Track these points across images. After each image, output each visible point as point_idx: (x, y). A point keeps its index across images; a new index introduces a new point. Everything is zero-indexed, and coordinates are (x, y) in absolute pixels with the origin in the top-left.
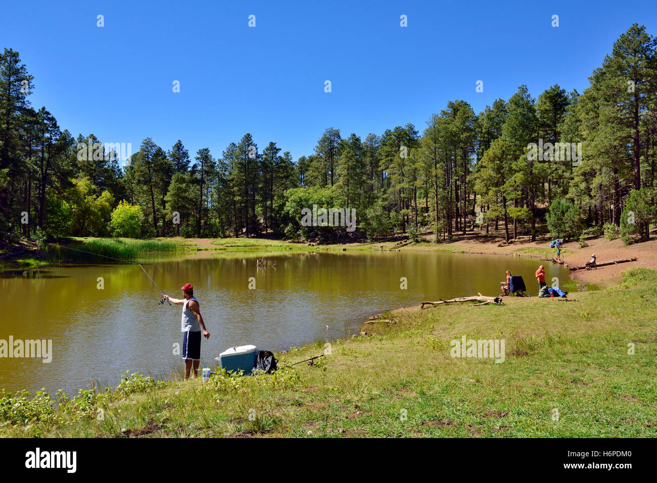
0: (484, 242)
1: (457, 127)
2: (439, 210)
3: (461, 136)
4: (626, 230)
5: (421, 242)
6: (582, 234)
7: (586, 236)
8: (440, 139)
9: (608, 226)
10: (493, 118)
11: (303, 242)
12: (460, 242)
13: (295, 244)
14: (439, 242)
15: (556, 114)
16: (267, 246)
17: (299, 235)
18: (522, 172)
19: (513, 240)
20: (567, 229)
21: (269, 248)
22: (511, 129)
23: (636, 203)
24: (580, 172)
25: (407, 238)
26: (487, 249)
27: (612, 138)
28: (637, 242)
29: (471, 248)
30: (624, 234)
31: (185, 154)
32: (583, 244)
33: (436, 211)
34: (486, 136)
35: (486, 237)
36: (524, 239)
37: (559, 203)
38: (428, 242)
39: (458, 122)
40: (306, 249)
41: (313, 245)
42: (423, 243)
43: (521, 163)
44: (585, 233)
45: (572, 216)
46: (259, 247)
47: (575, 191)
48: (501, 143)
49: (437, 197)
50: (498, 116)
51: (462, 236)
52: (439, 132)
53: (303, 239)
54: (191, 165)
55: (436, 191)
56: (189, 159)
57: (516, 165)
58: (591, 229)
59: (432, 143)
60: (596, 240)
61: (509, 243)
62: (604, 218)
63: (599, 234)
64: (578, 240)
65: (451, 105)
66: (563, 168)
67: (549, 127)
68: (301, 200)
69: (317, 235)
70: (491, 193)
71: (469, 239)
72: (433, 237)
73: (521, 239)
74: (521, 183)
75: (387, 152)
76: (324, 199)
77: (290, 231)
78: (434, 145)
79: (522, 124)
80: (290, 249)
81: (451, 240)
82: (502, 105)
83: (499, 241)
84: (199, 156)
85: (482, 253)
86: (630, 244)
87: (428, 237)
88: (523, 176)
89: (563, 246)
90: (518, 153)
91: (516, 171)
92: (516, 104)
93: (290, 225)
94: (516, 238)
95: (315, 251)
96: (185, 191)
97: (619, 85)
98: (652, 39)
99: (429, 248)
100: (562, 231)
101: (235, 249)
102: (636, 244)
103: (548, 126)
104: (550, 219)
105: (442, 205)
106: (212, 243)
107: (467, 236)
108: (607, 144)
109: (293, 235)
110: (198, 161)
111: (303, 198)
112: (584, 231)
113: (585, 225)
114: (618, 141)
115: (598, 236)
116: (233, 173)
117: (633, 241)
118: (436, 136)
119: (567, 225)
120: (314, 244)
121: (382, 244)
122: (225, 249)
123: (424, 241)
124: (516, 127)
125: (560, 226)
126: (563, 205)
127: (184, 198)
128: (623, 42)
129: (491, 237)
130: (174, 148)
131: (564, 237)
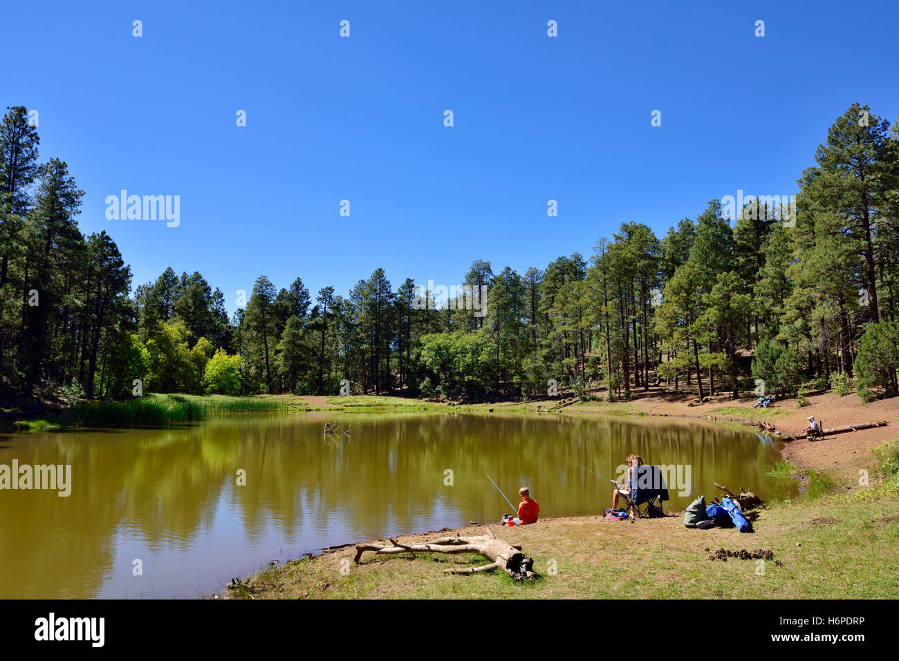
0: (672, 401)
1: (633, 253)
2: (612, 358)
3: (638, 264)
4: (863, 380)
5: (589, 400)
6: (800, 387)
7: (807, 391)
8: (611, 269)
9: (837, 377)
10: (678, 241)
11: (443, 401)
12: (640, 400)
13: (433, 403)
14: (612, 400)
15: (758, 234)
16: (396, 406)
17: (439, 392)
18: (715, 307)
19: (709, 397)
20: (780, 382)
21: (399, 409)
22: (700, 253)
23: (875, 341)
24: (793, 304)
25: (572, 395)
26: (674, 409)
27: (835, 253)
28: (881, 397)
29: (654, 407)
30: (861, 387)
31: (306, 295)
32: (802, 402)
33: (608, 361)
34: (670, 263)
35: (674, 393)
36: (723, 396)
37: (767, 347)
38: (599, 400)
39: (633, 248)
40: (445, 409)
41: (454, 405)
42: (592, 401)
43: (714, 294)
44: (805, 387)
45: (786, 364)
46: (385, 407)
47: (788, 329)
48: (687, 270)
49: (608, 342)
50: (684, 239)
51: (644, 393)
52: (610, 260)
53: (443, 396)
54: (311, 307)
55: (608, 334)
56: (309, 300)
57: (708, 298)
58: (812, 382)
59: (600, 273)
60: (821, 396)
61: (703, 402)
62: (830, 367)
63: (824, 389)
64: (795, 397)
65: (625, 227)
66: (771, 300)
67: (750, 252)
68: (440, 348)
69: (460, 391)
70: (676, 335)
71: (653, 396)
72: (606, 395)
73: (720, 397)
74: (715, 321)
75: (548, 288)
76: (468, 347)
77: (426, 387)
78: (603, 276)
79: (714, 246)
80: (425, 409)
81: (629, 398)
82: (689, 226)
83: (691, 399)
84: (321, 296)
85: (666, 415)
86: (871, 400)
87: (599, 395)
88: (717, 311)
89: (776, 405)
90: (710, 283)
91: (709, 306)
92: (706, 222)
93: (427, 379)
94: (713, 395)
95: (455, 412)
96: (302, 338)
97: (840, 182)
98: (880, 122)
99: (600, 408)
100: (773, 384)
101: (354, 409)
102: (880, 401)
103: (749, 249)
104: (757, 368)
105: (615, 353)
106: (327, 402)
107: (650, 393)
108: (829, 262)
109: (431, 391)
110: (320, 302)
111: (442, 346)
112: (803, 385)
113: (805, 375)
114: (843, 257)
115: (824, 391)
116: (360, 316)
117: (875, 396)
118: (606, 265)
119: (779, 376)
120: (456, 403)
121: (540, 403)
122: (342, 410)
123: (594, 399)
124: (708, 250)
125: (770, 377)
126: (772, 348)
127: (301, 347)
128: (841, 127)
129: (681, 393)
130: (292, 286)
131: (777, 393)
